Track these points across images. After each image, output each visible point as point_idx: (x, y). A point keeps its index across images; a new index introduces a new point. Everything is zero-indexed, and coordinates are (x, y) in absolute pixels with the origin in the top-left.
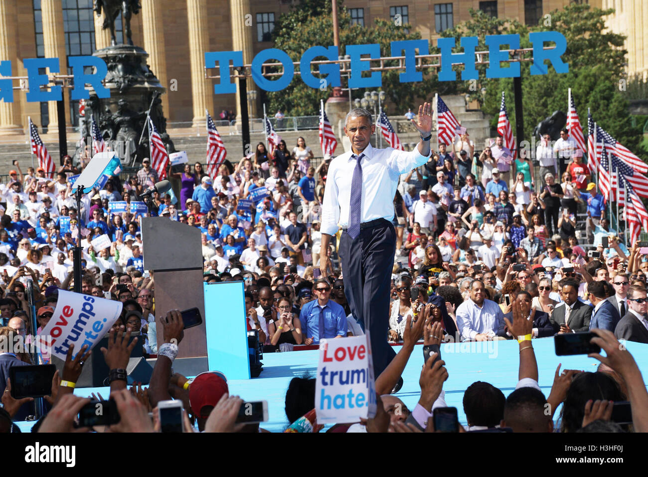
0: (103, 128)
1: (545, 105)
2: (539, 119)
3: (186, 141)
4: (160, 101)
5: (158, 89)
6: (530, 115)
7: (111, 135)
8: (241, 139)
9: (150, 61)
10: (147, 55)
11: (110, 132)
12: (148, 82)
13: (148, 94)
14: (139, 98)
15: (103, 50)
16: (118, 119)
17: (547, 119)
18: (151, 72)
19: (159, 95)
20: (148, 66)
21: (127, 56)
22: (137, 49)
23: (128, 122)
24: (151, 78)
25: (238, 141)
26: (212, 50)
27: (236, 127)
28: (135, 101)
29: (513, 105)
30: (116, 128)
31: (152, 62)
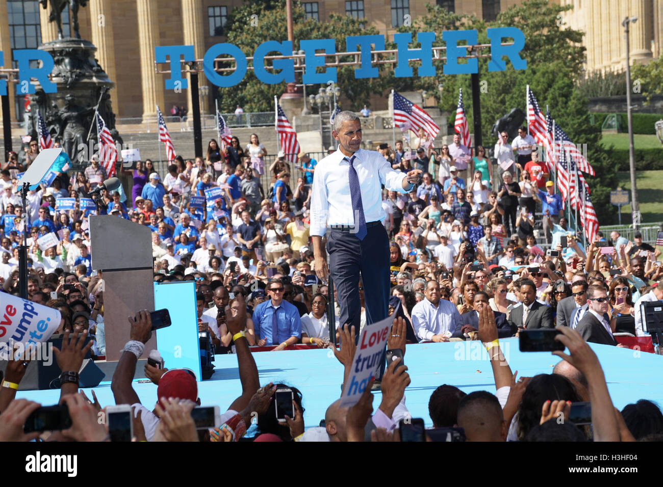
0: (50, 124)
1: (503, 102)
2: (497, 116)
3: (135, 137)
4: (109, 96)
5: (107, 84)
6: (488, 112)
7: (58, 131)
8: (192, 135)
9: (98, 55)
10: (95, 49)
11: (57, 128)
12: (97, 77)
13: (97, 89)
14: (88, 93)
15: (49, 43)
16: (66, 115)
17: (505, 116)
18: (99, 66)
19: (107, 90)
20: (97, 61)
21: (75, 51)
22: (85, 42)
23: (76, 117)
24: (100, 72)
25: (189, 138)
26: (162, 44)
27: (187, 123)
28: (82, 96)
29: (471, 102)
30: (63, 124)
31: (100, 56)
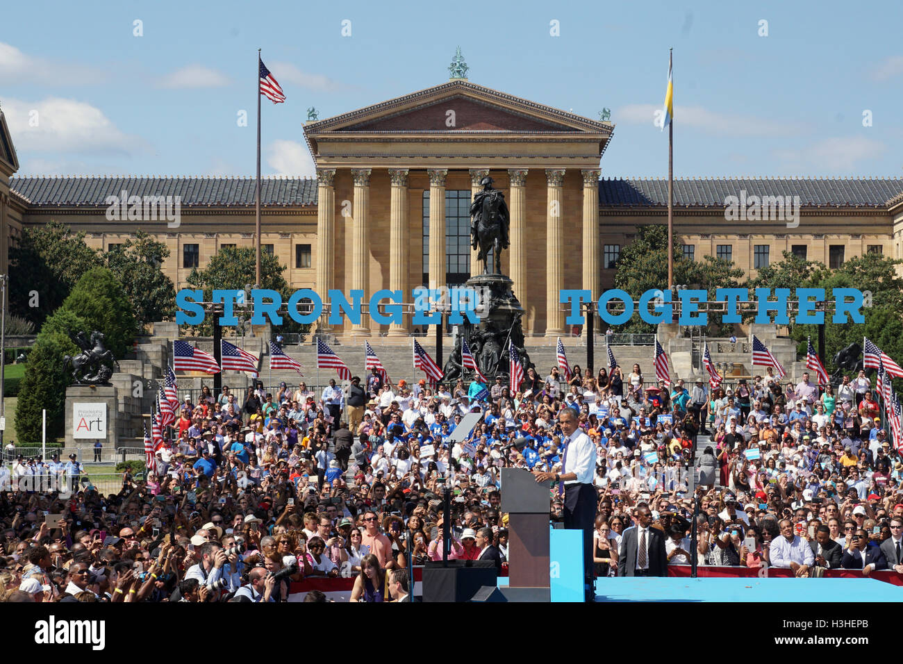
0: (472, 341)
1: (843, 337)
2: (838, 348)
3: (539, 349)
4: (521, 321)
5: (519, 311)
6: (830, 344)
7: (478, 347)
8: (586, 349)
9: (514, 288)
10: (512, 283)
11: (478, 344)
12: (512, 305)
13: (511, 315)
14: (504, 318)
15: (477, 277)
16: (486, 334)
17: (845, 349)
18: (514, 296)
19: (519, 316)
20: (513, 292)
21: (496, 283)
22: (504, 277)
23: (493, 337)
24: (514, 301)
25: (582, 352)
26: (566, 288)
27: (581, 339)
28: (499, 321)
29: (817, 335)
30: (483, 341)
31: (517, 289)
